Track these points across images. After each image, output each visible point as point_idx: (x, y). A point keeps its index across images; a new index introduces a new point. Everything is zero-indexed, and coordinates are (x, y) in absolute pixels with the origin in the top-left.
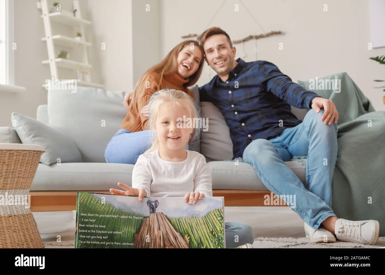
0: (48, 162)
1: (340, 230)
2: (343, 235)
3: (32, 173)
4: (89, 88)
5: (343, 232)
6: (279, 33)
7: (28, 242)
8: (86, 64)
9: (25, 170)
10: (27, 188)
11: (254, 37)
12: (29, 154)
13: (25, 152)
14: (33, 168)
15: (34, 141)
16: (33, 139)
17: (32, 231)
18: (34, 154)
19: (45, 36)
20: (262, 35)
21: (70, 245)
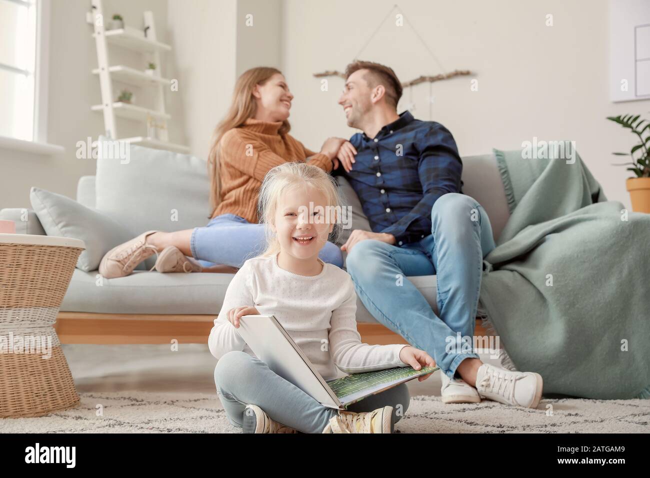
0: (86, 267)
1: (484, 383)
2: (488, 390)
3: (63, 283)
4: (163, 152)
5: (488, 386)
6: (467, 74)
7: (54, 392)
8: (161, 112)
9: (52, 277)
10: (55, 306)
11: (428, 79)
12: (60, 253)
13: (53, 249)
14: (66, 275)
15: (66, 232)
16: (64, 229)
17: (61, 375)
18: (67, 252)
19: (97, 67)
20: (439, 75)
21: (122, 398)
